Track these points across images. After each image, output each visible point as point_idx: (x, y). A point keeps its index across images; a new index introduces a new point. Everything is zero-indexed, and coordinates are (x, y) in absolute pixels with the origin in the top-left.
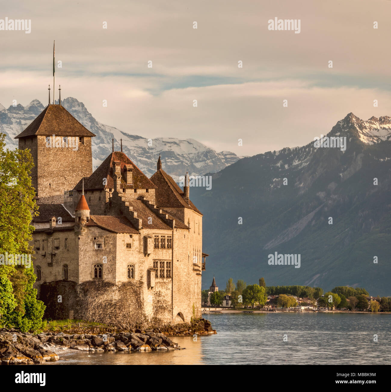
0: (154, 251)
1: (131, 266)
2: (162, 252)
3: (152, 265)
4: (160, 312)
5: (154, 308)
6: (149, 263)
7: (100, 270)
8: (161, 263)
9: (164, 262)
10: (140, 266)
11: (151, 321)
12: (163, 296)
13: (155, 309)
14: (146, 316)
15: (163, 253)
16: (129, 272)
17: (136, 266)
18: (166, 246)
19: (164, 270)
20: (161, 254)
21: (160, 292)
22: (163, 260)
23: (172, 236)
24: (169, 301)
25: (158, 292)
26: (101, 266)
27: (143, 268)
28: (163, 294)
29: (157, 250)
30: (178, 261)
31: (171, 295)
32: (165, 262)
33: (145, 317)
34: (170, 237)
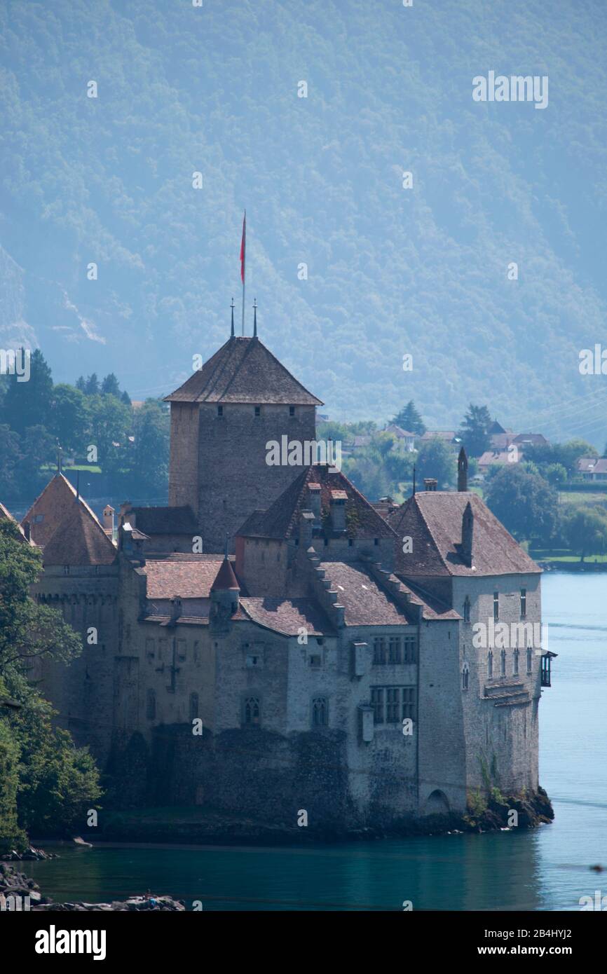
0: (373, 669)
1: (319, 701)
2: (392, 671)
3: (368, 697)
4: (387, 792)
5: (371, 783)
6: (361, 693)
7: (256, 709)
8: (389, 691)
9: (398, 690)
10: (339, 701)
11: (365, 812)
12: (394, 760)
13: (375, 785)
14: (352, 799)
15: (394, 672)
16: (315, 713)
17: (330, 700)
18: (403, 657)
19: (396, 706)
20: (391, 674)
21: (386, 751)
22: (394, 686)
23: (416, 636)
24: (410, 768)
25: (382, 751)
26: (258, 700)
27: (346, 705)
28: (394, 755)
29: (379, 667)
30: (432, 686)
31: (415, 757)
32: (401, 689)
33: (350, 801)
34: (412, 639)
